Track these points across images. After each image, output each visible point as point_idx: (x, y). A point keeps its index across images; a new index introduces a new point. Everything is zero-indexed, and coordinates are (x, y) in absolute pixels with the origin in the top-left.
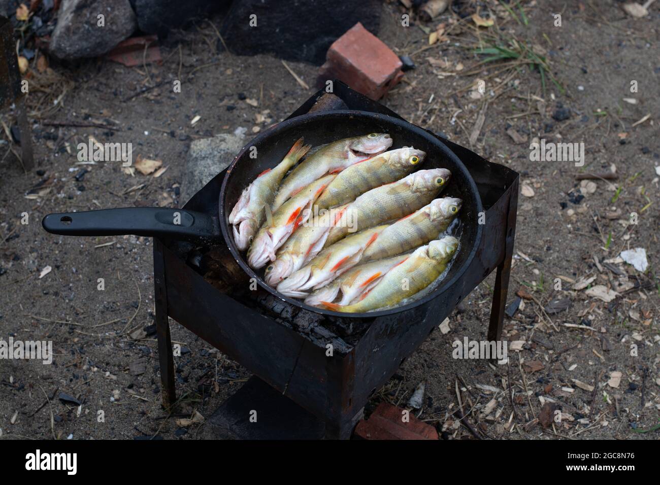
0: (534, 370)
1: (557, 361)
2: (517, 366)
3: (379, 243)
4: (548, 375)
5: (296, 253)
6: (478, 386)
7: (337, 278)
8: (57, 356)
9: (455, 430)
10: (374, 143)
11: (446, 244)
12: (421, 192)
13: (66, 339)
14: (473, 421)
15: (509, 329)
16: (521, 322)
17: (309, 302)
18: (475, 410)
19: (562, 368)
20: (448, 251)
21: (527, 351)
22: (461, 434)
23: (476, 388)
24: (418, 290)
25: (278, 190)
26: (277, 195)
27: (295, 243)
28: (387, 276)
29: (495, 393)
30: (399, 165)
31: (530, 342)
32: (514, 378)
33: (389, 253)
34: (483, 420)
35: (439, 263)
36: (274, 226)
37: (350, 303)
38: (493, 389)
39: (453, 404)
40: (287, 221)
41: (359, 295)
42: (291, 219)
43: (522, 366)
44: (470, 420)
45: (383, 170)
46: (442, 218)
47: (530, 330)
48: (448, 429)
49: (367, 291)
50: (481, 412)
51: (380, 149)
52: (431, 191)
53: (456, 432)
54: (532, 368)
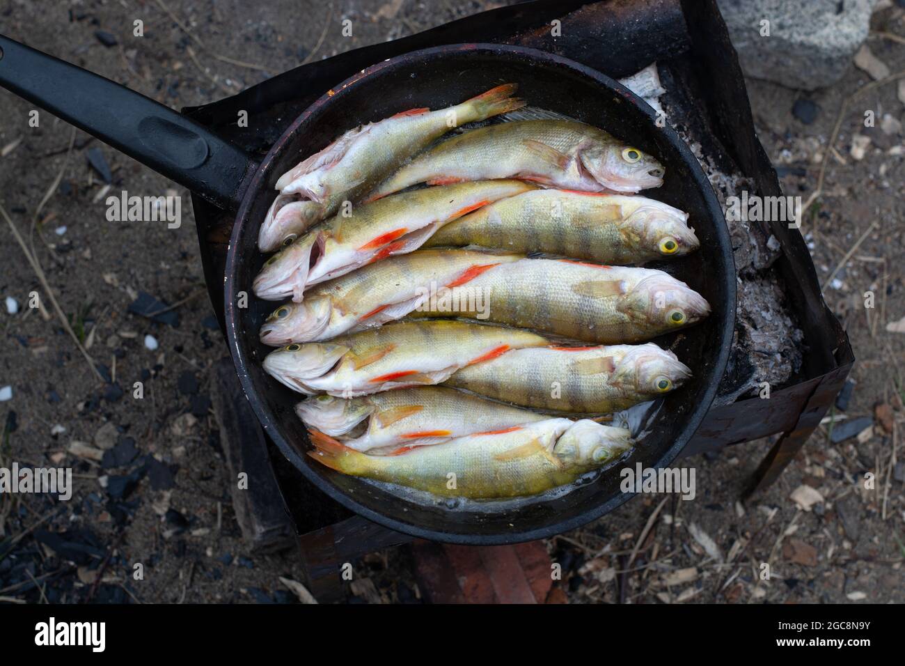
0: (795, 559)
1: (844, 566)
2: (777, 532)
3: (496, 369)
4: (811, 582)
5: (344, 308)
6: (693, 529)
7: (380, 394)
8: (134, 78)
9: (597, 582)
10: (622, 172)
11: (601, 442)
12: (633, 317)
13: (165, 57)
14: (636, 584)
15: (817, 460)
16: (844, 462)
17: (302, 411)
18: (653, 568)
19: (840, 586)
20: (595, 457)
21: (814, 516)
22: (604, 594)
23: (687, 530)
24: (496, 496)
25: (413, 158)
26: (404, 166)
27: (358, 287)
28: (460, 441)
29: (709, 557)
30: (638, 239)
31: (829, 506)
32: (757, 550)
33: (501, 396)
34: (652, 593)
35: (563, 470)
36: (339, 239)
37: (369, 452)
38: (711, 547)
39: (630, 535)
40: (365, 242)
41: (396, 446)
42: (378, 242)
43: (785, 538)
44: (634, 580)
45: (602, 232)
46: (633, 387)
47: (847, 483)
48: (589, 574)
49: (412, 445)
50: (660, 579)
51: (628, 188)
52: (653, 324)
53: (595, 588)
54: (795, 553)
